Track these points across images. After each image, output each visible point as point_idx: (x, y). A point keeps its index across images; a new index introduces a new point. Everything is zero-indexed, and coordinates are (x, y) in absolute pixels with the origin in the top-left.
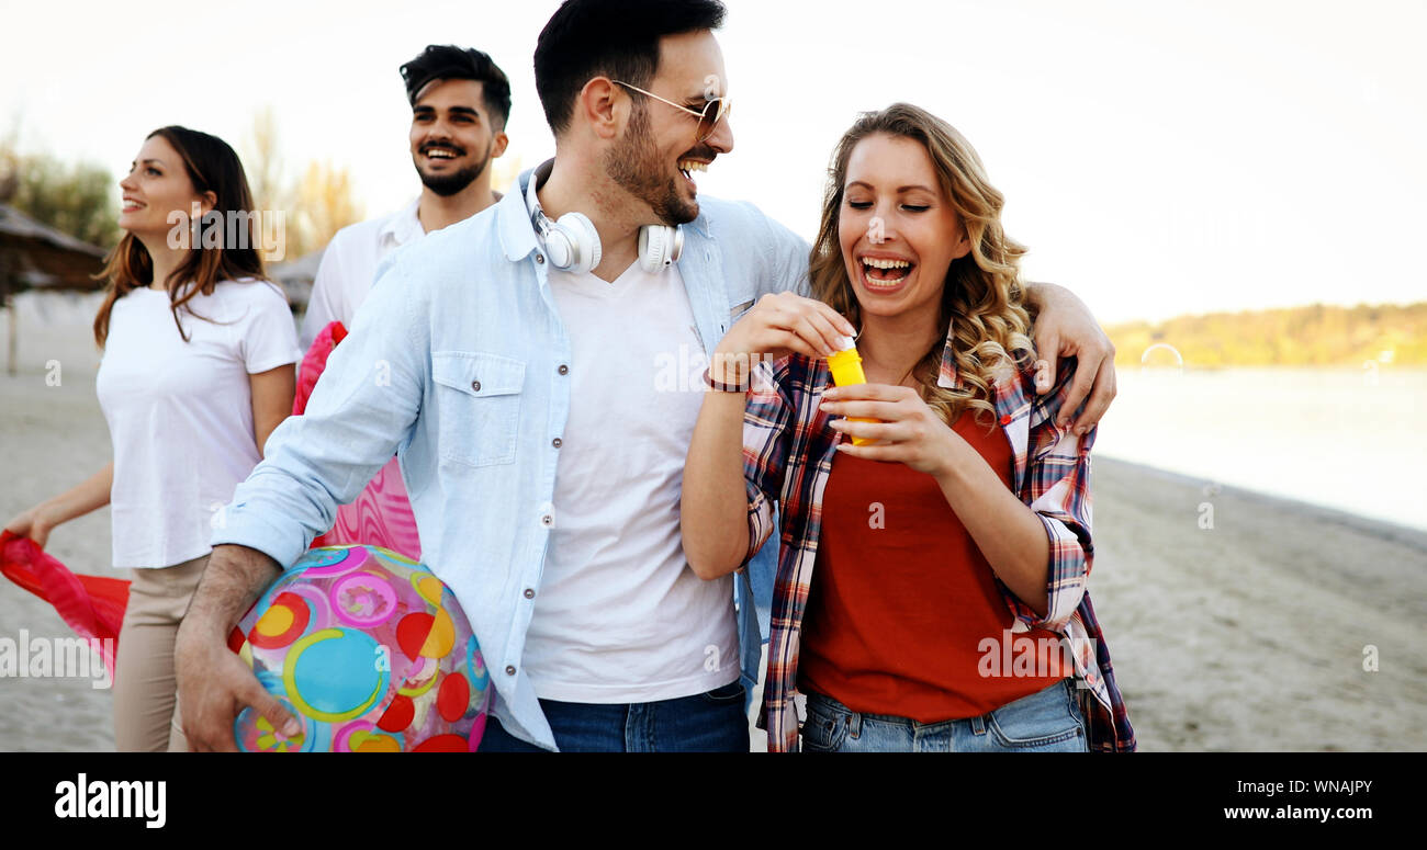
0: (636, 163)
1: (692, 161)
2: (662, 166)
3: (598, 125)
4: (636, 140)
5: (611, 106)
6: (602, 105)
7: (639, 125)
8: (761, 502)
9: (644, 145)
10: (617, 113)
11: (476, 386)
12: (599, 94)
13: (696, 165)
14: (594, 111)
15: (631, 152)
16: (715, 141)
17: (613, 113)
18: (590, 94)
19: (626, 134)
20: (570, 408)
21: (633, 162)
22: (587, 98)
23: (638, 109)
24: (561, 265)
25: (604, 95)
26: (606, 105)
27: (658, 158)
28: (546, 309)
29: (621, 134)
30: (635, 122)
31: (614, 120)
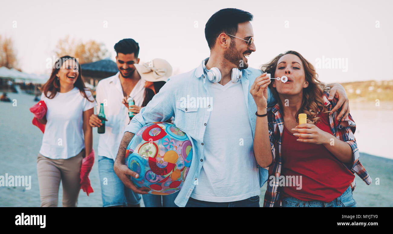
0: (232, 54)
1: (246, 54)
2: (239, 55)
3: (222, 45)
4: (232, 49)
5: (226, 40)
6: (223, 40)
7: (233, 45)
8: (273, 148)
9: (234, 50)
10: (227, 42)
11: (186, 109)
12: (223, 37)
13: (247, 55)
14: (222, 42)
15: (231, 52)
16: (251, 49)
17: (226, 42)
18: (221, 37)
19: (229, 47)
20: (210, 116)
21: (231, 54)
22: (220, 38)
23: (232, 41)
24: (211, 80)
25: (224, 38)
26: (224, 40)
27: (238, 53)
28: (206, 91)
29: (228, 47)
30: (232, 44)
31: (226, 44)
